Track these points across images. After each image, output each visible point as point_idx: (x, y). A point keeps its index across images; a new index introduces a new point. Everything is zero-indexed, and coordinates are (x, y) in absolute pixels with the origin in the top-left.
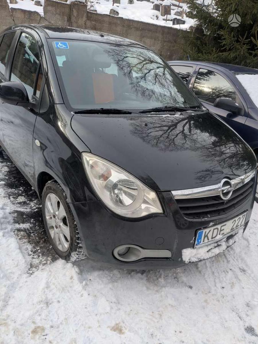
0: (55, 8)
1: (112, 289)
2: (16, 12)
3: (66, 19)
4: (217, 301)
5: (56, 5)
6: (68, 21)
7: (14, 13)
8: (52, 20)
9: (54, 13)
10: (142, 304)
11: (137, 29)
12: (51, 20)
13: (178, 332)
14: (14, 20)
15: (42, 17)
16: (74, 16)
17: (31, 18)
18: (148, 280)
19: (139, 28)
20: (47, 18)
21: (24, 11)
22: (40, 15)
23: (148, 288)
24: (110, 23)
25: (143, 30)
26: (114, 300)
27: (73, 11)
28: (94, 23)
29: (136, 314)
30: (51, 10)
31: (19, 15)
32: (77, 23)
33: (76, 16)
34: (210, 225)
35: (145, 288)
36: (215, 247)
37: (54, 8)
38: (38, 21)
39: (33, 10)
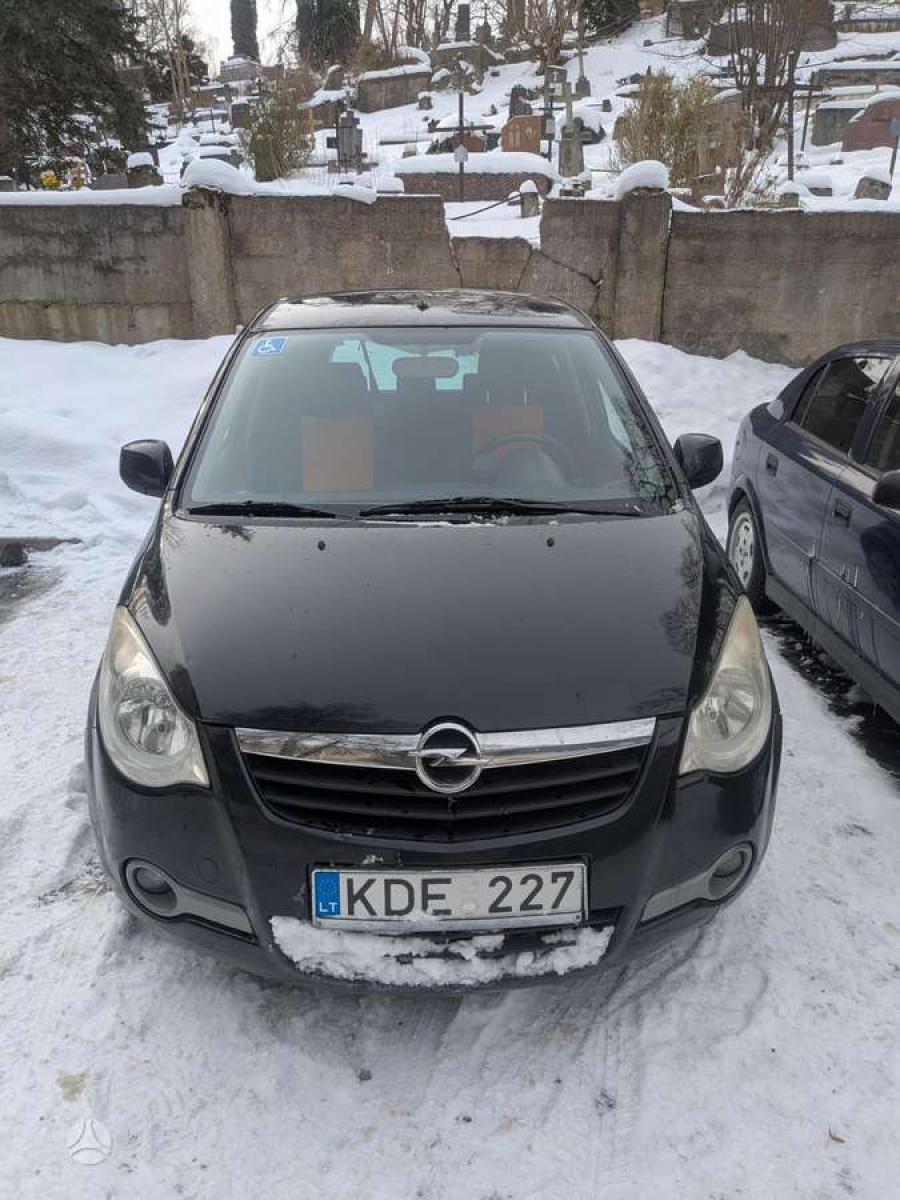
0: (574, 221)
1: (156, 997)
2: (465, 248)
3: (607, 246)
4: (402, 1145)
5: (574, 212)
6: (612, 249)
7: (461, 251)
8: (563, 253)
9: (571, 233)
10: (190, 1057)
11: (860, 239)
12: (559, 256)
13: (198, 1163)
14: (458, 270)
15: (536, 250)
16: (628, 233)
17: (506, 257)
18: (265, 1008)
19: (869, 235)
20: (550, 251)
21: (485, 243)
22: (530, 246)
23: (243, 1029)
24: (754, 236)
25: (885, 238)
26: (136, 1021)
27: (625, 219)
28: (697, 242)
29: (149, 1074)
30: (561, 227)
31: (472, 255)
32: (636, 251)
33: (633, 232)
34: (366, 862)
35: (235, 1026)
36: (431, 955)
37: (569, 220)
38: (523, 261)
39: (509, 235)
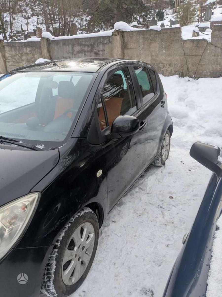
7: (185, 44)
8: (218, 43)
9: (221, 36)
14: (184, 50)
15: (209, 43)
17: (199, 45)
20: (214, 43)
21: (193, 41)
22: (207, 41)
30: (218, 34)
31: (188, 45)
37: (221, 32)
38: (205, 46)
